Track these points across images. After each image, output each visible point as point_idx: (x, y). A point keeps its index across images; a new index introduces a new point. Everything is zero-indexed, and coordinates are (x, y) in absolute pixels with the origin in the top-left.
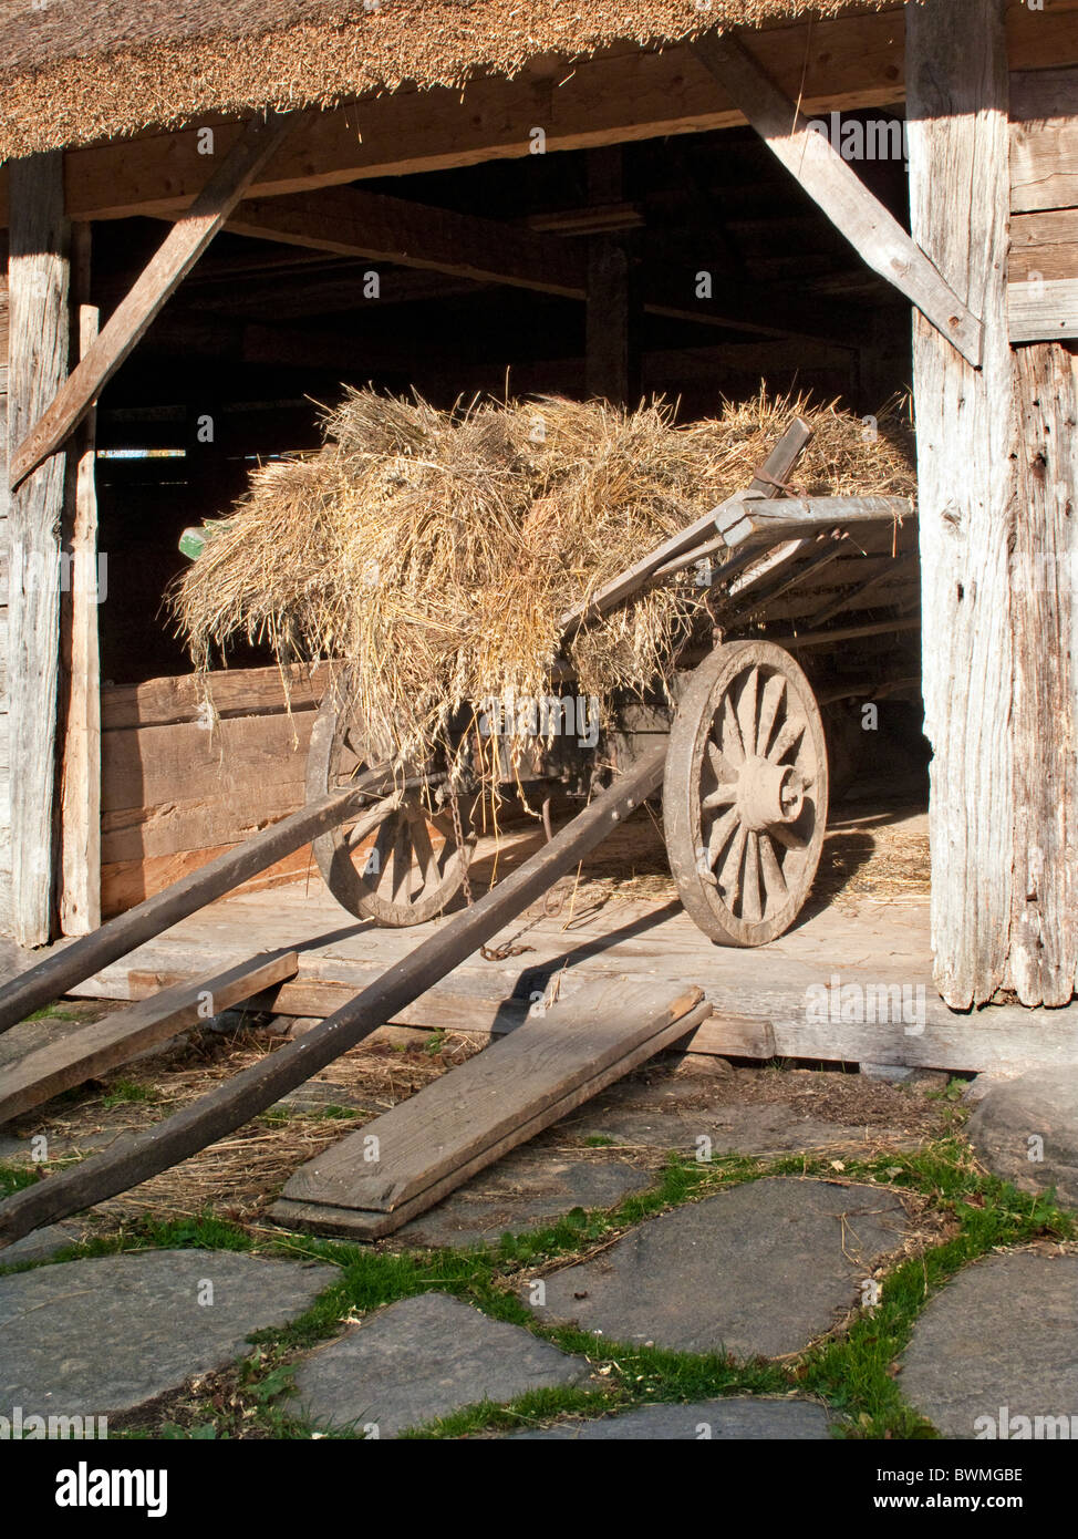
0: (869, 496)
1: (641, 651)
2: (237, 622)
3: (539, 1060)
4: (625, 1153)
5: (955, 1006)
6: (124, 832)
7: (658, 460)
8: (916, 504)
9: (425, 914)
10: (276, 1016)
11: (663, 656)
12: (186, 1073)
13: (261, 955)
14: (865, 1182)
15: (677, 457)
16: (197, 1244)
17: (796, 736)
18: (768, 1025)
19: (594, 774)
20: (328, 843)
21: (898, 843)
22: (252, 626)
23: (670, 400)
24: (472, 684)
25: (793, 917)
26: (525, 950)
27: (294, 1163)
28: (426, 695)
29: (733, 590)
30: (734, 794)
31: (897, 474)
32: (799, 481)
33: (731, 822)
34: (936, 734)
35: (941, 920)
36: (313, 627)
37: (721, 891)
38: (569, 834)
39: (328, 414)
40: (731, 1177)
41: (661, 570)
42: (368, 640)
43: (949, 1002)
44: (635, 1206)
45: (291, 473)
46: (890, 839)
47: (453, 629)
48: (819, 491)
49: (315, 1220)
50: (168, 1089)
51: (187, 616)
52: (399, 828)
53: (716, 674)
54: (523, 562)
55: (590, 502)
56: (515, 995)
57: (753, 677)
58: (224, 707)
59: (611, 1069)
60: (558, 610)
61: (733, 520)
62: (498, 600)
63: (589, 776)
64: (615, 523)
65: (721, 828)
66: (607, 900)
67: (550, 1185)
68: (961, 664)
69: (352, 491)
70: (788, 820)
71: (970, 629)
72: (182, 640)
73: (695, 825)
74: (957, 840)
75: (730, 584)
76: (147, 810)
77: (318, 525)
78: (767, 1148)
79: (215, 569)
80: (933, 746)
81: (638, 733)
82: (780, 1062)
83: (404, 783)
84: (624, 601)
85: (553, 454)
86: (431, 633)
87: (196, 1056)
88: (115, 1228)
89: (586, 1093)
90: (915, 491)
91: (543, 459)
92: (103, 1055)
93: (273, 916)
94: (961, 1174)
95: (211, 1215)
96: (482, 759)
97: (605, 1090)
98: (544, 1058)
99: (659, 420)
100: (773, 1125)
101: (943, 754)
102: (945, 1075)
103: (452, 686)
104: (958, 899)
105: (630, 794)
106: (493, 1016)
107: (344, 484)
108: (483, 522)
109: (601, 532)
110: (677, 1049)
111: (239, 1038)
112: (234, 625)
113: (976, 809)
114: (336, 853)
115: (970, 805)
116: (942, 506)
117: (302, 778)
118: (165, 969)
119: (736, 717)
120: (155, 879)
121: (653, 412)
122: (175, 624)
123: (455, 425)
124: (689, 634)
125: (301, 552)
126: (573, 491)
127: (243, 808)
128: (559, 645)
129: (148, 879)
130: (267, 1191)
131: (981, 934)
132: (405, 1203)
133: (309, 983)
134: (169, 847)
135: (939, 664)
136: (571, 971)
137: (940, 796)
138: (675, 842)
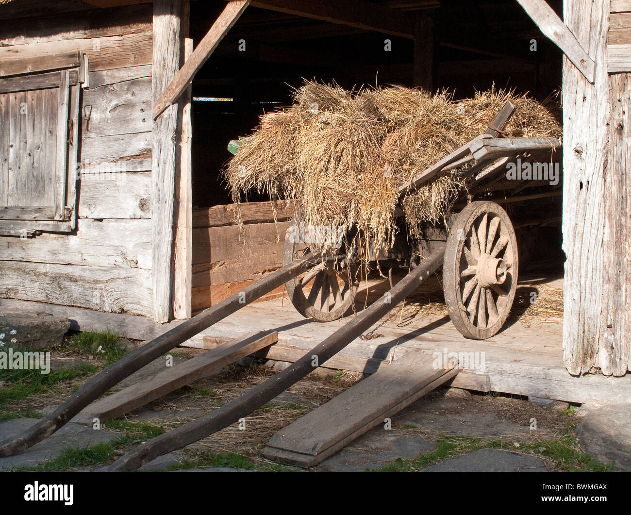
0: (540, 138)
1: (435, 205)
2: (253, 183)
3: (384, 388)
4: (422, 433)
5: (573, 374)
6: (202, 273)
7: (444, 118)
8: (562, 142)
9: (335, 316)
10: (268, 360)
11: (444, 207)
12: (227, 384)
13: (262, 332)
14: (529, 453)
15: (453, 117)
16: (230, 466)
17: (504, 245)
18: (488, 377)
19: (412, 258)
20: (292, 284)
21: (550, 292)
22: (259, 186)
23: (450, 91)
24: (358, 217)
25: (500, 327)
26: (379, 336)
27: (274, 429)
28: (337, 220)
29: (477, 178)
30: (475, 271)
31: (555, 127)
32: (509, 129)
33: (473, 283)
34: (568, 250)
35: (567, 334)
36: (287, 188)
37: (468, 314)
38: (400, 286)
39: (295, 91)
40: (468, 447)
41: (445, 168)
42: (311, 195)
43: (570, 371)
44: (424, 458)
45: (278, 118)
46: (546, 290)
47: (349, 191)
48: (518, 134)
49: (283, 457)
50: (219, 391)
51: (230, 180)
52: (324, 278)
53: (468, 216)
54: (382, 162)
55: (413, 136)
56: (374, 357)
57: (485, 217)
58: (247, 219)
59: (417, 394)
60: (397, 185)
61: (478, 148)
62: (370, 179)
63: (410, 259)
64: (424, 146)
65: (469, 285)
66: (417, 313)
67: (387, 446)
68: (580, 218)
69: (305, 127)
70: (500, 283)
71: (585, 203)
72: (228, 190)
73: (457, 284)
74: (576, 299)
75: (476, 175)
76: (213, 264)
77: (290, 142)
78: (485, 434)
79: (243, 160)
80: (566, 255)
81: (432, 240)
82: (493, 394)
83: (326, 259)
84: (428, 181)
85: (396, 112)
86: (339, 193)
87: (232, 377)
88: (194, 456)
89: (405, 404)
90: (562, 136)
91: (393, 114)
92: (191, 374)
93: (267, 314)
94: (573, 452)
95: (236, 452)
96: (362, 250)
97: (413, 403)
98: (386, 387)
99: (445, 100)
100: (489, 423)
101: (571, 259)
102: (567, 404)
103: (349, 217)
104: (575, 325)
105: (428, 269)
106: (364, 366)
107: (302, 123)
108: (364, 143)
109: (418, 149)
110: (447, 385)
111: (252, 369)
112: (251, 185)
113: (585, 285)
114: (296, 288)
115: (582, 283)
116: (574, 146)
117: (281, 252)
118: (219, 336)
119: (477, 235)
120: (216, 295)
121: (443, 96)
122: (225, 183)
123: (353, 98)
124: (456, 197)
125: (282, 153)
126: (405, 130)
127: (255, 264)
128: (397, 201)
129: (212, 294)
130: (262, 442)
131: (585, 341)
132: (322, 452)
133: (283, 346)
134: (222, 280)
135: (570, 218)
136: (400, 347)
137: (569, 278)
138: (447, 292)
